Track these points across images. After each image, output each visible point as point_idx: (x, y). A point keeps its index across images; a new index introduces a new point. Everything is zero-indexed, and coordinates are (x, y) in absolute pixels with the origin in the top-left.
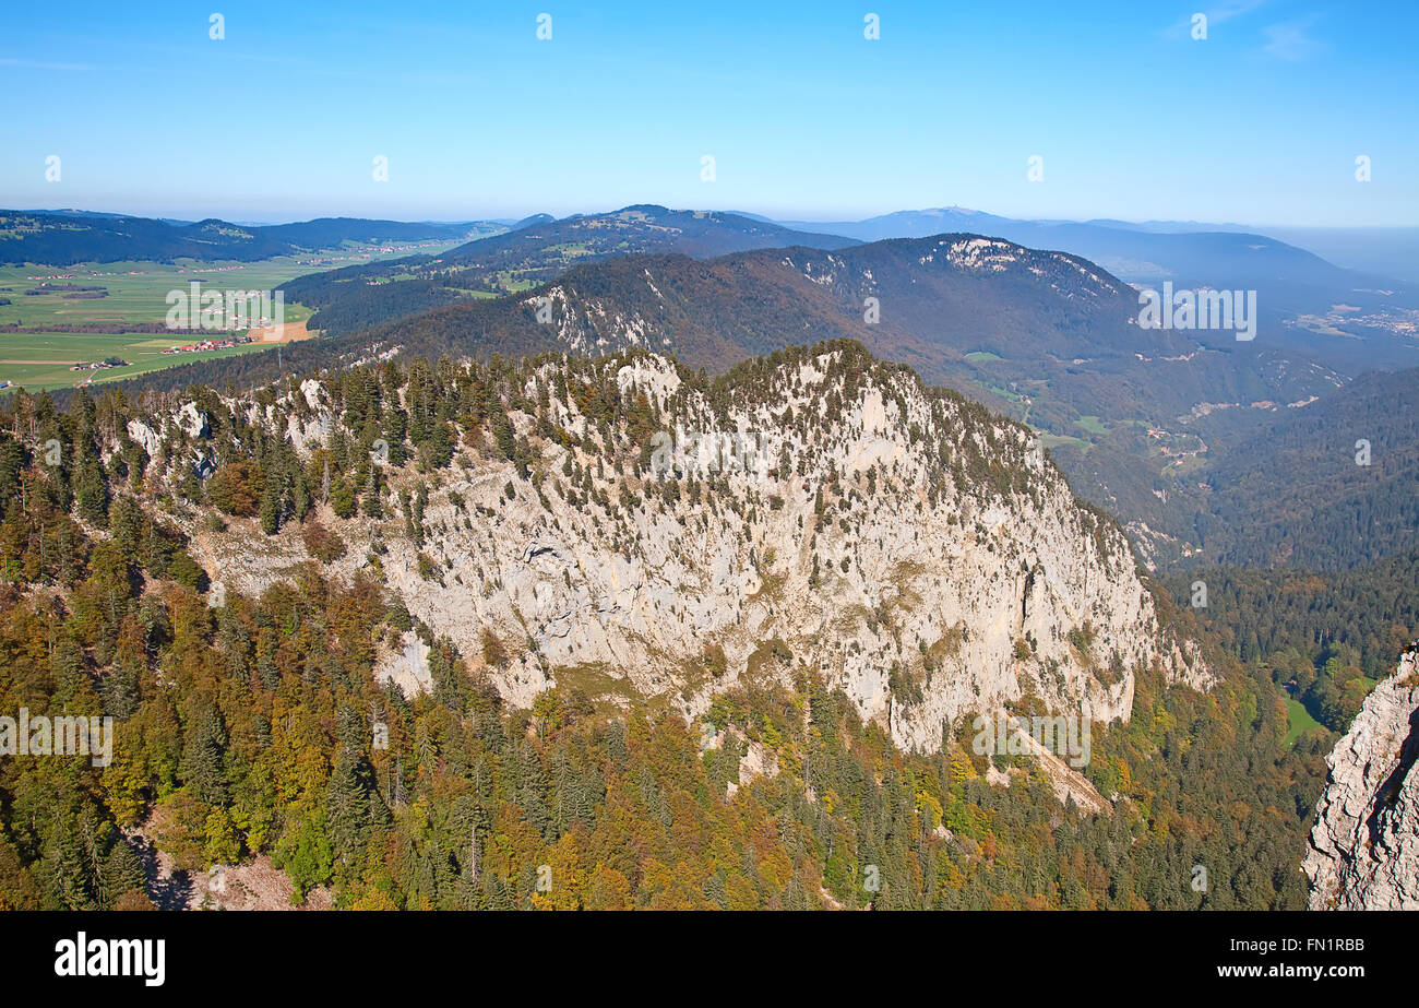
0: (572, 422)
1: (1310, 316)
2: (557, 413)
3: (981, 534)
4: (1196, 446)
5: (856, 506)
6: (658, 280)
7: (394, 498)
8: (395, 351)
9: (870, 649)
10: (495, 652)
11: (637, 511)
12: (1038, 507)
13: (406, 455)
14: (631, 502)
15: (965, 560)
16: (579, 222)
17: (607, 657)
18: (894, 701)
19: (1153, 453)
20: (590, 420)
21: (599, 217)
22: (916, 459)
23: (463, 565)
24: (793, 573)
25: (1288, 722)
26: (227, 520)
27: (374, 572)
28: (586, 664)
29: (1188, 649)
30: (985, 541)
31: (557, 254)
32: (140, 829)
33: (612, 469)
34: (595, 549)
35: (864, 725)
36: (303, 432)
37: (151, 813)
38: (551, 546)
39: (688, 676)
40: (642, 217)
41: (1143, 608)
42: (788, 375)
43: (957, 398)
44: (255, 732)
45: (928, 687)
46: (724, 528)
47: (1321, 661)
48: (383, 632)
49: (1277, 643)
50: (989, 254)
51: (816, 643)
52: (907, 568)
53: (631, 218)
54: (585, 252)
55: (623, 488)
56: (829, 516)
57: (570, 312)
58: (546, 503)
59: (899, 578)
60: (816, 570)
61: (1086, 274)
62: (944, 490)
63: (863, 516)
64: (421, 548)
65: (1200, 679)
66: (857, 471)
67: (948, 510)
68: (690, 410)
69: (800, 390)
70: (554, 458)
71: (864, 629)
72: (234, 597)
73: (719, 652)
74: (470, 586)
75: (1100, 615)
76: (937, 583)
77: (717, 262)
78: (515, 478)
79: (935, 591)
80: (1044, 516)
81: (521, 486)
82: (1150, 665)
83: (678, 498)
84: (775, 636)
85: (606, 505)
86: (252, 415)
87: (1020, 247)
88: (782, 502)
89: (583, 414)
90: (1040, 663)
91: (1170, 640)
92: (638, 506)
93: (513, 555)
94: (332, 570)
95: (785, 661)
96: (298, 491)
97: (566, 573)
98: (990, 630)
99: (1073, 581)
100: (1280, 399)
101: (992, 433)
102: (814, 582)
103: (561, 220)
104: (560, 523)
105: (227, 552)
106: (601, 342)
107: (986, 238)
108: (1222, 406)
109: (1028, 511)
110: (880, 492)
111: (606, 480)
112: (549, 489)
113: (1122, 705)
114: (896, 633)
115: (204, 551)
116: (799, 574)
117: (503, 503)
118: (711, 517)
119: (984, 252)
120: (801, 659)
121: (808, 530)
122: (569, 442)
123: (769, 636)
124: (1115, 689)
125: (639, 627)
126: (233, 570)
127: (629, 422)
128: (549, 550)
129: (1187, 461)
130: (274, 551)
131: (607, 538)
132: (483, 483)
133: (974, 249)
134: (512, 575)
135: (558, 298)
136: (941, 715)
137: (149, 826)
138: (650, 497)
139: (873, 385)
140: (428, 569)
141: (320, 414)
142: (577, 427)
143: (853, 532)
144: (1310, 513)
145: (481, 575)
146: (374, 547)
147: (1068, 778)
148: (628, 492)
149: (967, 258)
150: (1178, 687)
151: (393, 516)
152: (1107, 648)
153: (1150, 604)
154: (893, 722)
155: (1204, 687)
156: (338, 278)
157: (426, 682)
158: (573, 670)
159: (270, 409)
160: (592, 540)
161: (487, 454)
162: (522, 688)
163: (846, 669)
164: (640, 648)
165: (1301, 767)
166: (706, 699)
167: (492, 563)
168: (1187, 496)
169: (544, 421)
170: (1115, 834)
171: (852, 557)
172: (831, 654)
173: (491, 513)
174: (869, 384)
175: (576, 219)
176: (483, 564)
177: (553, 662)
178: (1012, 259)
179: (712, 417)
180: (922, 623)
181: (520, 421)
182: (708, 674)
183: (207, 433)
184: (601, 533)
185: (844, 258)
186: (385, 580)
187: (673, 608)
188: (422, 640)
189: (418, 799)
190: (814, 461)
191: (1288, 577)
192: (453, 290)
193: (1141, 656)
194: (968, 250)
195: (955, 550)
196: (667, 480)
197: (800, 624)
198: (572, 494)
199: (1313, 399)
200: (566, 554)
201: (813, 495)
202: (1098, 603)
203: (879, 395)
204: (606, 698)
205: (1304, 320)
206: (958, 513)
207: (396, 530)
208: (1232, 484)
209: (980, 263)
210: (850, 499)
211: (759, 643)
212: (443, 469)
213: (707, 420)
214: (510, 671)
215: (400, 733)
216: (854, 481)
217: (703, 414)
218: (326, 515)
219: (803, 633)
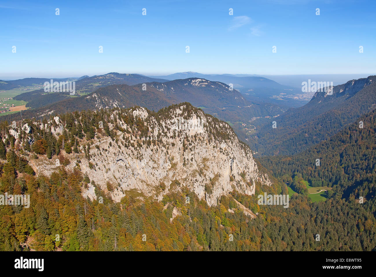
0: (123, 125)
1: (275, 96)
2: (119, 124)
3: (221, 150)
4: (253, 127)
5: (193, 144)
6: (120, 91)
7: (81, 147)
8: (52, 112)
9: (200, 181)
10: (110, 187)
11: (141, 148)
12: (232, 143)
13: (83, 136)
14: (140, 146)
15: (218, 157)
16: (97, 77)
17: (137, 187)
18: (207, 193)
19: (244, 130)
20: (128, 125)
21: (101, 76)
22: (204, 132)
23: (100, 164)
24: (179, 162)
25: (288, 192)
26: (38, 155)
27: (78, 168)
28: (132, 189)
29: (266, 176)
30: (222, 152)
31: (92, 85)
32: (25, 243)
33: (134, 137)
34: (132, 159)
35: (200, 200)
36: (55, 131)
37: (27, 239)
38: (122, 158)
39: (156, 191)
40: (113, 76)
41: (255, 167)
42: (173, 112)
43: (211, 117)
44: (55, 214)
45: (213, 189)
46: (162, 152)
47: (293, 177)
48: (83, 184)
49: (282, 173)
50: (201, 83)
51: (186, 180)
52: (205, 160)
53: (110, 76)
54: (99, 85)
55: (138, 142)
56: (187, 147)
57: (98, 100)
58: (120, 147)
59: (204, 162)
60: (185, 161)
61: (225, 87)
62: (212, 139)
63: (195, 147)
64: (89, 161)
65: (269, 183)
66: (192, 135)
67: (213, 144)
68: (151, 121)
69: (177, 115)
70: (120, 135)
71: (198, 176)
72: (43, 176)
73: (164, 184)
74: (102, 170)
75: (247, 169)
76: (212, 163)
77: (135, 86)
78: (111, 141)
79: (212, 165)
80: (233, 145)
81: (113, 143)
82: (258, 181)
83: (151, 145)
84: (176, 179)
85: (134, 147)
86: (42, 127)
87: (208, 81)
88: (175, 144)
89: (126, 123)
90: (236, 182)
91: (261, 174)
92: (141, 147)
93: (113, 161)
94: (67, 168)
95: (179, 185)
96: (56, 147)
97: (126, 165)
98: (225, 174)
99: (240, 161)
100: (271, 116)
101: (220, 125)
102: (184, 164)
103: (91, 77)
104: (123, 152)
105: (39, 164)
106: (107, 107)
107: (200, 79)
108: (258, 118)
109: (230, 144)
110: (197, 141)
111: (133, 140)
112: (120, 143)
113: (253, 191)
114: (205, 176)
115: (32, 164)
116: (180, 162)
117: (109, 148)
118: (159, 149)
119: (200, 82)
120: (182, 185)
121: (182, 151)
122: (123, 131)
123: (174, 179)
124: (252, 187)
125: (144, 179)
126: (41, 169)
127: (137, 125)
128: (121, 159)
129: (252, 131)
130: (51, 164)
131: (135, 156)
132: (104, 142)
133: (197, 82)
134: (113, 167)
135: (95, 96)
136: (216, 197)
137: (28, 242)
138: (144, 144)
139: (194, 114)
140: (91, 166)
141: (60, 126)
142: (125, 127)
143: (193, 151)
144: (282, 142)
145: (105, 167)
146: (77, 161)
147: (246, 210)
148: (139, 144)
149: (196, 84)
150: (264, 186)
151: (81, 152)
152: (249, 177)
153: (256, 166)
154: (207, 199)
155: (269, 185)
156: (33, 93)
157: (95, 197)
158: (129, 191)
159: (46, 125)
160: (132, 156)
161: (104, 135)
162: (118, 197)
163: (194, 186)
164: (145, 184)
165: (294, 202)
166: (162, 196)
167: (107, 164)
168: (253, 140)
169: (117, 126)
170: (261, 223)
171: (193, 157)
172: (190, 183)
173: (106, 150)
174: (193, 113)
175: (95, 76)
176: (105, 164)
177: (124, 189)
178: (207, 84)
179: (157, 123)
180: (210, 173)
181: (111, 126)
182: (161, 190)
183: (31, 132)
184: (133, 154)
185: (166, 85)
186: (81, 170)
187: (151, 173)
188: (93, 185)
189: (99, 229)
190: (182, 133)
191: (283, 157)
192: (65, 95)
193: (255, 179)
194: (196, 82)
195: (215, 154)
196: (147, 140)
197: (182, 175)
198: (126, 144)
199: (278, 115)
200: (125, 160)
201: (182, 142)
202: (246, 166)
203: (196, 116)
204: (138, 198)
205: (274, 97)
206: (215, 145)
207: (83, 156)
208: (263, 136)
209: (199, 85)
210: (191, 142)
211: (172, 181)
212: (93, 139)
213: (156, 124)
214: (114, 192)
215: (92, 211)
216: (191, 138)
217: (155, 122)
218: (64, 153)
219: (182, 178)
